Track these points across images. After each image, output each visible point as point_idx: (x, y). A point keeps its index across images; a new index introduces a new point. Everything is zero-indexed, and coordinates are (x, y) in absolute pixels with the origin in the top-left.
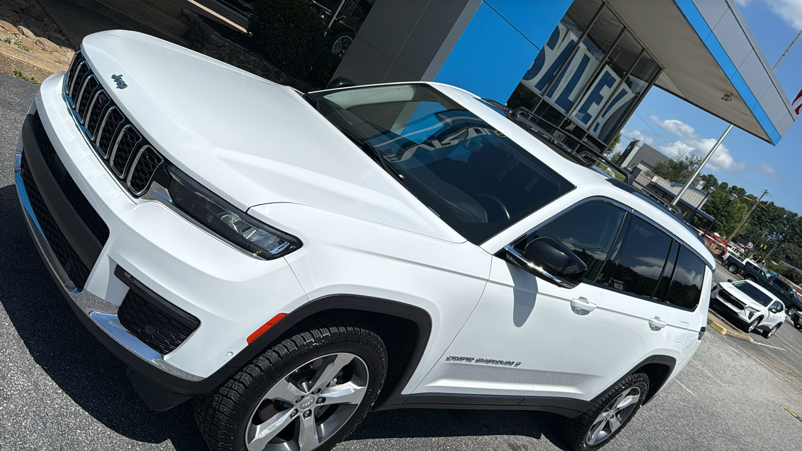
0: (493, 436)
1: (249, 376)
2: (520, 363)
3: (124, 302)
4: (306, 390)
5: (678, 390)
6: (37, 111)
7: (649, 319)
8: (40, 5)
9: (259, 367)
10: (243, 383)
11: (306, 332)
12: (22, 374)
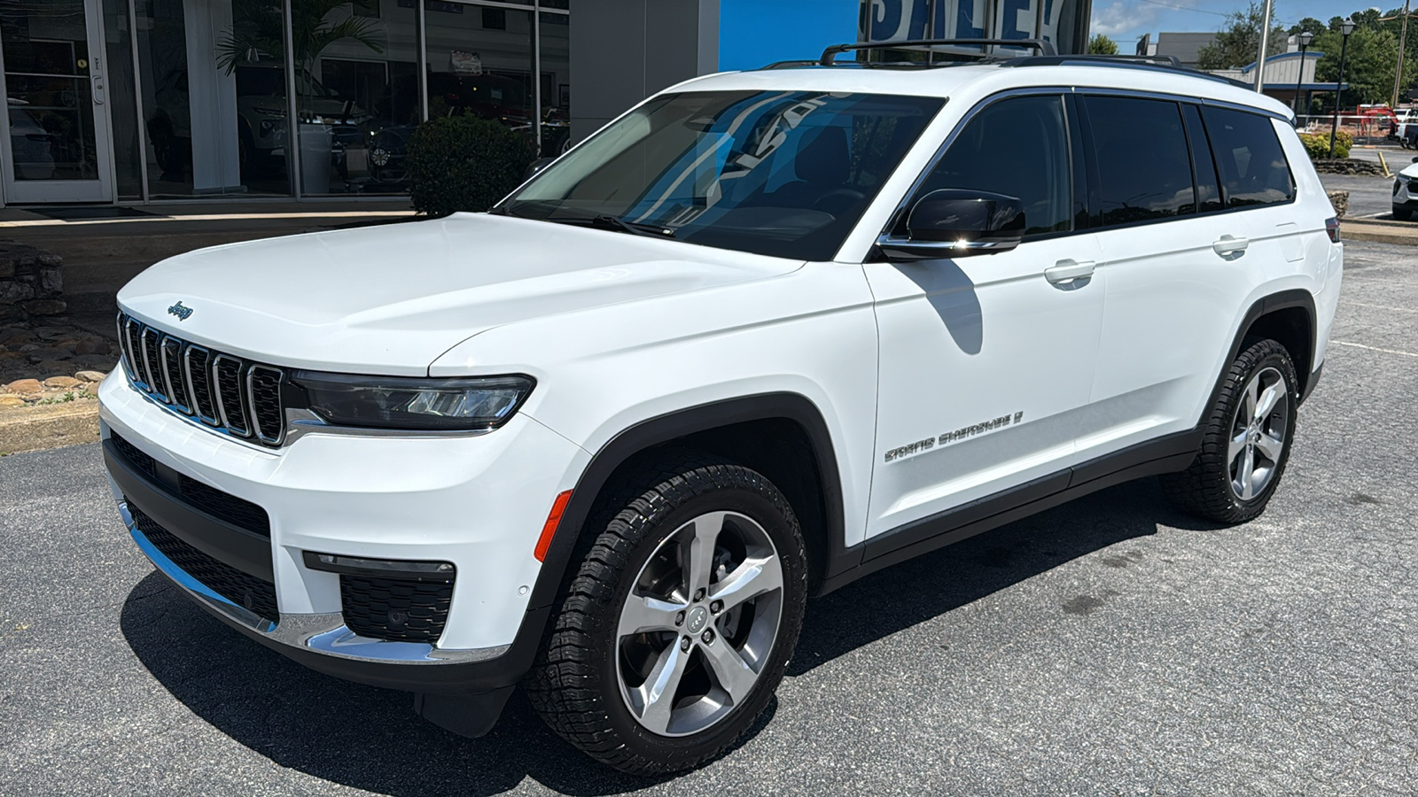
0: (1070, 562)
1: (575, 614)
2: (1021, 414)
3: (344, 602)
4: (684, 601)
5: (1393, 363)
6: (112, 431)
7: (1211, 244)
8: (98, 335)
9: (582, 593)
10: (572, 629)
11: (624, 511)
12: (272, 788)
